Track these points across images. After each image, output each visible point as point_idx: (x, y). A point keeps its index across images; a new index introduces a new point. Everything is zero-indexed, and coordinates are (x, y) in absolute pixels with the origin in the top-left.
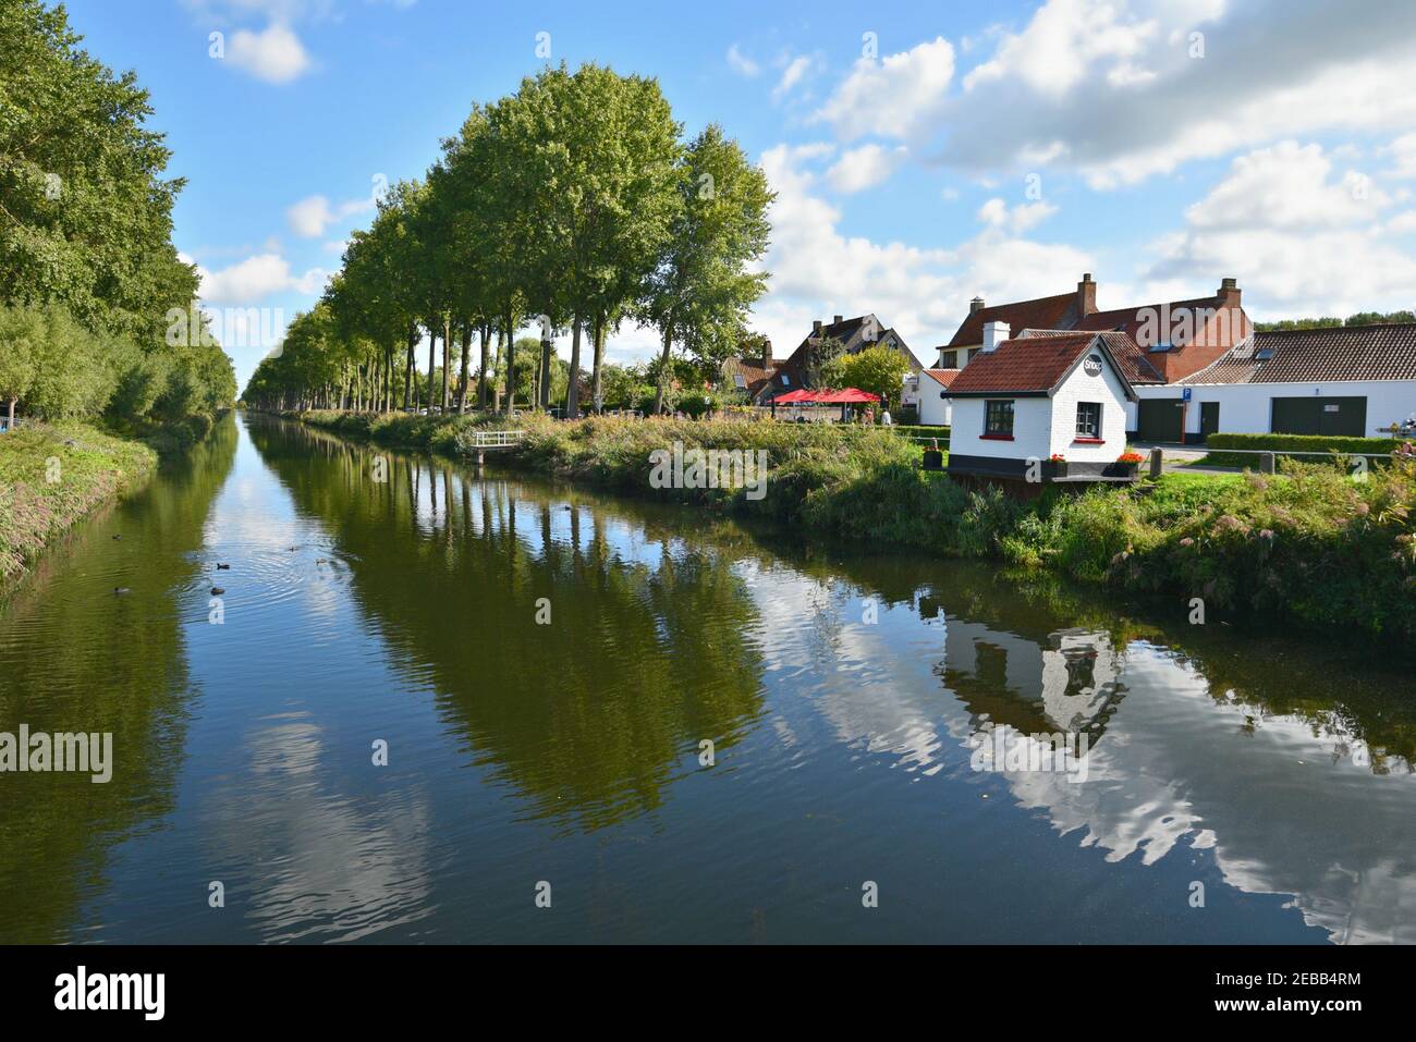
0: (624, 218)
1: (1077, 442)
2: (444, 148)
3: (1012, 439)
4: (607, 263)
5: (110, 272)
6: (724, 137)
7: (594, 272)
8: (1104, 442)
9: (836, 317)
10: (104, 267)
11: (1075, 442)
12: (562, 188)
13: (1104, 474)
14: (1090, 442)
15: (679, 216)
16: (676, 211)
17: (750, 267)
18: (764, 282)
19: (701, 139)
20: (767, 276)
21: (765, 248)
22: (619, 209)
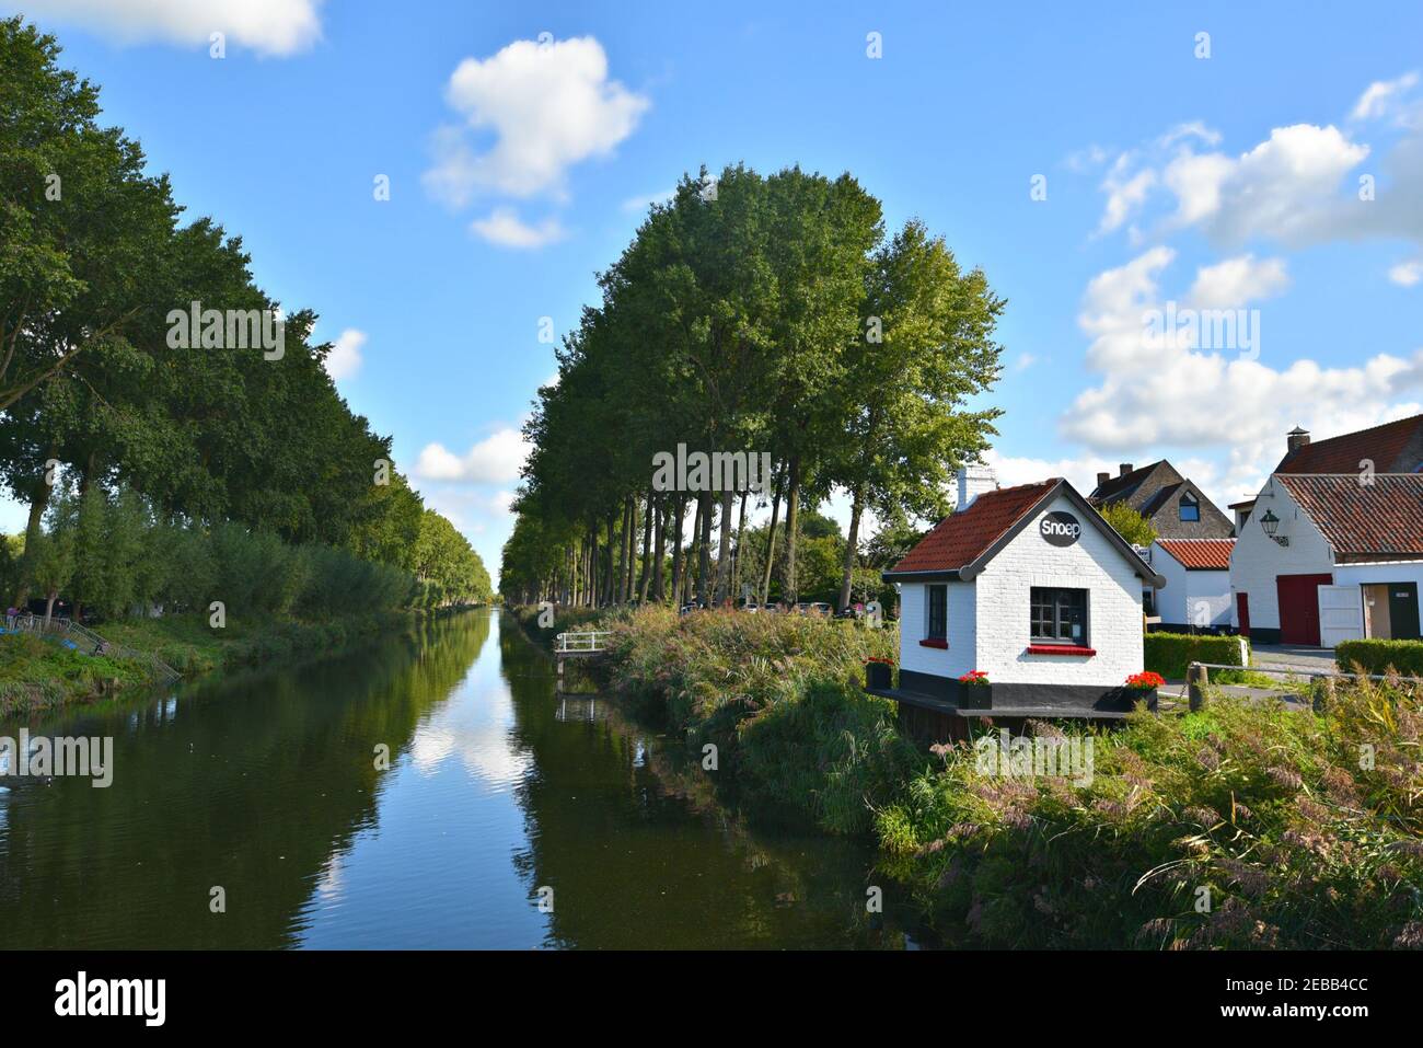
0: (769, 351)
1: (1033, 652)
2: (602, 283)
3: (945, 646)
4: (754, 408)
5: (241, 450)
6: (928, 237)
7: (737, 422)
8: (1094, 653)
9: (1122, 467)
10: (235, 445)
11: (1030, 651)
12: (687, 320)
13: (1098, 707)
14: (1070, 653)
15: (853, 342)
16: (848, 336)
17: (971, 404)
18: (993, 423)
19: (897, 242)
20: (996, 413)
21: (995, 375)
22: (764, 342)
